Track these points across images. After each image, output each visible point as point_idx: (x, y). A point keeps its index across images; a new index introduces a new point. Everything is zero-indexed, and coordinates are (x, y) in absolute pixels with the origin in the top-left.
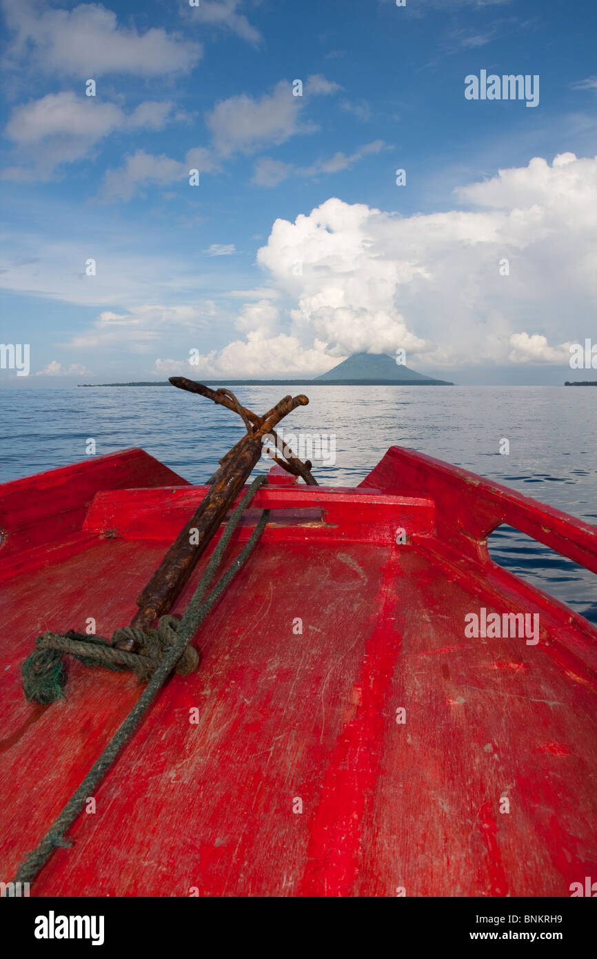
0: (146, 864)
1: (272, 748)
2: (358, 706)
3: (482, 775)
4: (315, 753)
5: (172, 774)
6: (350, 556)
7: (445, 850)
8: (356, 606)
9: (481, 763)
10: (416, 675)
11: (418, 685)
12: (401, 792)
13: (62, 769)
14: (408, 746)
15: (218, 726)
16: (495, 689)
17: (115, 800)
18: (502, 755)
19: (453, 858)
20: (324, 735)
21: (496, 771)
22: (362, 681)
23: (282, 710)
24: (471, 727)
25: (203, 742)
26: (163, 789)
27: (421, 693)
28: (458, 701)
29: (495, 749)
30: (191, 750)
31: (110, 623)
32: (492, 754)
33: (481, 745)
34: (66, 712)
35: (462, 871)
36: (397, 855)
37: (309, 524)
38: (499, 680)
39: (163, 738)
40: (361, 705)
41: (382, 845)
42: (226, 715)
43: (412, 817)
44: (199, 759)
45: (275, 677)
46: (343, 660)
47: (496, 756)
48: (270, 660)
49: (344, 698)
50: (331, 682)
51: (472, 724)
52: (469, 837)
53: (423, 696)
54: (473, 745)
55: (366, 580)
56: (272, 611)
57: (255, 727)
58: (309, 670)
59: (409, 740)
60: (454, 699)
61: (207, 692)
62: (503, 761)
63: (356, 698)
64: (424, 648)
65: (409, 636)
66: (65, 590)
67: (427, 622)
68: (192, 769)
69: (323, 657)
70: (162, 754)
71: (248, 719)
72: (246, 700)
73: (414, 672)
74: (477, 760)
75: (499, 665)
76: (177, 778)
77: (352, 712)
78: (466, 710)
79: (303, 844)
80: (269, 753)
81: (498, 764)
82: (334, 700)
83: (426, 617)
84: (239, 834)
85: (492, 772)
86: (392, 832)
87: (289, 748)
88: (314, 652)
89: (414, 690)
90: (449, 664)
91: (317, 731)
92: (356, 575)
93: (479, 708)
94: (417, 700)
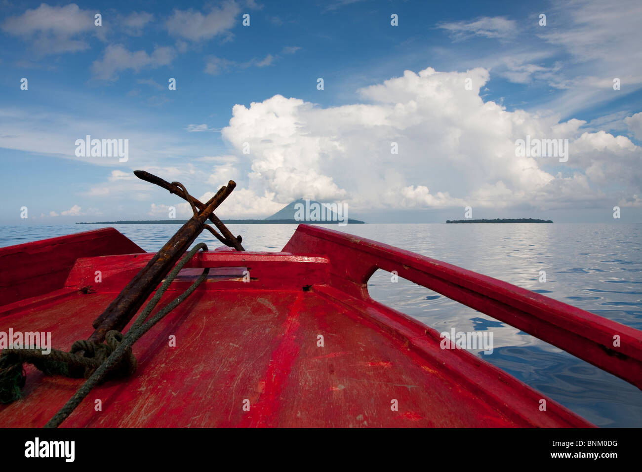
6: (267, 300)
8: (267, 330)
10: (308, 372)
11: (310, 378)
14: (298, 419)
15: (147, 412)
16: (368, 379)
18: (370, 422)
20: (232, 414)
22: (266, 377)
23: (201, 399)
24: (348, 404)
27: (311, 383)
28: (339, 388)
29: (365, 418)
32: (362, 421)
33: (355, 416)
38: (371, 373)
40: (264, 393)
42: (155, 404)
45: (198, 377)
46: (253, 364)
47: (365, 422)
48: (197, 366)
49: (251, 389)
50: (242, 379)
51: (348, 402)
53: (313, 385)
54: (348, 416)
55: (277, 314)
56: (203, 335)
57: (178, 411)
58: (226, 371)
60: (336, 386)
61: (143, 389)
63: (260, 388)
64: (316, 355)
65: (306, 348)
67: (320, 339)
69: (238, 363)
71: (173, 406)
72: (173, 393)
73: (307, 370)
75: (372, 364)
78: (345, 393)
82: (243, 391)
88: (231, 359)
89: (306, 381)
90: (335, 364)
91: (227, 412)
92: (270, 311)
93: (355, 392)
94: (307, 388)
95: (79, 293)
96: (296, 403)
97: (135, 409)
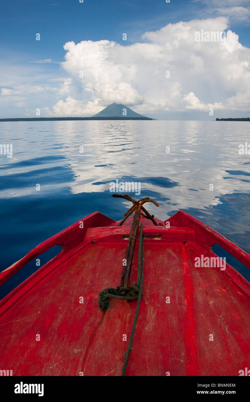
0: (150, 352)
1: (169, 319)
2: (187, 306)
3: (220, 324)
4: (180, 320)
5: (147, 328)
6: (171, 250)
7: (216, 344)
8: (178, 270)
9: (220, 320)
10: (200, 294)
11: (201, 298)
12: (203, 330)
13: (119, 329)
14: (202, 317)
15: (153, 313)
16: (220, 298)
17: (136, 336)
18: (224, 318)
19: (217, 346)
20: (181, 314)
21: (224, 323)
22: (186, 298)
23: (168, 308)
24: (216, 310)
25: (151, 319)
26: (146, 333)
27: (202, 300)
28: (211, 302)
29: (223, 317)
30: (149, 321)
31: (110, 280)
32: (222, 318)
33: (219, 315)
34: (112, 311)
35: (220, 349)
36: (205, 346)
37: (157, 238)
38: (220, 295)
39: (141, 318)
40: (187, 305)
41: (201, 343)
42: (154, 310)
43: (206, 336)
44: (152, 324)
45: (163, 297)
46: (179, 290)
47: (223, 318)
48: (160, 291)
49: (183, 303)
50: (178, 298)
51: (216, 309)
52: (220, 340)
53: (203, 301)
54: (217, 315)
55: (178, 260)
56: (155, 273)
57: (163, 313)
58: (171, 294)
59: (202, 315)
60: (210, 302)
61: (147, 303)
62: (225, 320)
63: (186, 302)
64: (199, 285)
65: (195, 281)
66: (90, 267)
67: (199, 276)
68: (151, 326)
69: (174, 289)
70: (142, 322)
71: (161, 311)
72: (158, 305)
73: (199, 293)
74: (219, 320)
75: (220, 290)
76: (149, 329)
77: (186, 307)
78: (214, 305)
79: (184, 344)
80: (168, 321)
81: (224, 321)
82: (181, 304)
83: (198, 274)
84: (169, 343)
85: (223, 323)
86: (203, 340)
87: (173, 319)
88: (171, 288)
89: (200, 299)
90: (207, 290)
91: (179, 313)
92: (175, 258)
93: (217, 304)
94: (201, 303)
95: (90, 243)
96: (199, 310)
97: (149, 312)
